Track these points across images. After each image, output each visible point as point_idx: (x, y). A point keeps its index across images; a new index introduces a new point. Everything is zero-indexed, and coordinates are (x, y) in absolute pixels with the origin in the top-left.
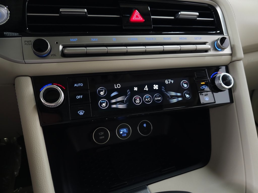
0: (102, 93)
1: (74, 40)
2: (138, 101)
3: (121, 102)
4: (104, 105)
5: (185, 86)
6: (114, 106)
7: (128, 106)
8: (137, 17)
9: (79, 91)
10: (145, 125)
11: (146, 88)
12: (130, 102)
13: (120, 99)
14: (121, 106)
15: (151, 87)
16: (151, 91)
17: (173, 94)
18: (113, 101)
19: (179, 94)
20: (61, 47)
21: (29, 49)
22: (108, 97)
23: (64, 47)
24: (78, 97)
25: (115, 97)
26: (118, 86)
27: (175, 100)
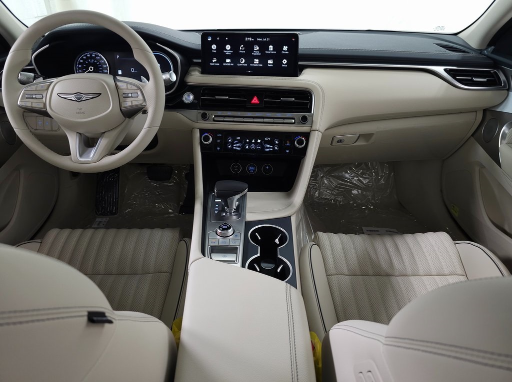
0: (230, 141)
1: (219, 113)
2: (247, 147)
3: (239, 147)
4: (230, 146)
5: (277, 142)
6: (234, 148)
7: (241, 149)
8: (255, 100)
9: (219, 138)
10: (267, 167)
11: (253, 141)
12: (243, 147)
13: (238, 145)
14: (238, 149)
15: (256, 141)
16: (256, 143)
17: (268, 146)
18: (235, 145)
19: (271, 147)
20: (213, 116)
21: (200, 116)
22: (232, 143)
23: (215, 116)
24: (218, 141)
25: (236, 143)
26: (239, 138)
27: (268, 150)
